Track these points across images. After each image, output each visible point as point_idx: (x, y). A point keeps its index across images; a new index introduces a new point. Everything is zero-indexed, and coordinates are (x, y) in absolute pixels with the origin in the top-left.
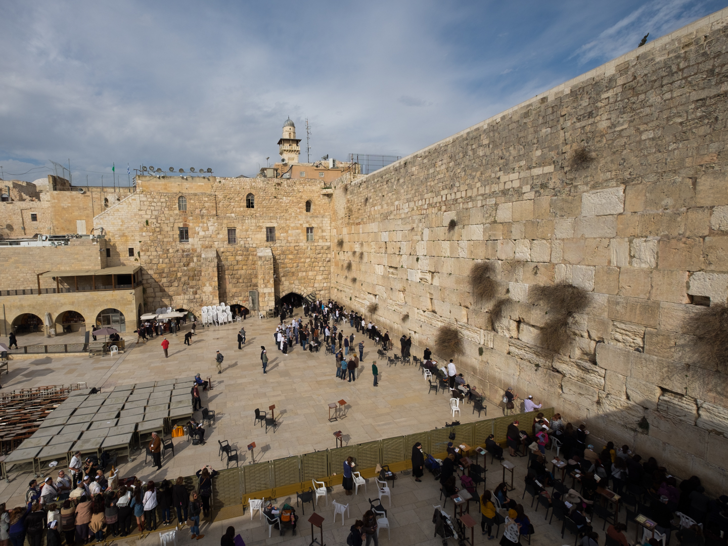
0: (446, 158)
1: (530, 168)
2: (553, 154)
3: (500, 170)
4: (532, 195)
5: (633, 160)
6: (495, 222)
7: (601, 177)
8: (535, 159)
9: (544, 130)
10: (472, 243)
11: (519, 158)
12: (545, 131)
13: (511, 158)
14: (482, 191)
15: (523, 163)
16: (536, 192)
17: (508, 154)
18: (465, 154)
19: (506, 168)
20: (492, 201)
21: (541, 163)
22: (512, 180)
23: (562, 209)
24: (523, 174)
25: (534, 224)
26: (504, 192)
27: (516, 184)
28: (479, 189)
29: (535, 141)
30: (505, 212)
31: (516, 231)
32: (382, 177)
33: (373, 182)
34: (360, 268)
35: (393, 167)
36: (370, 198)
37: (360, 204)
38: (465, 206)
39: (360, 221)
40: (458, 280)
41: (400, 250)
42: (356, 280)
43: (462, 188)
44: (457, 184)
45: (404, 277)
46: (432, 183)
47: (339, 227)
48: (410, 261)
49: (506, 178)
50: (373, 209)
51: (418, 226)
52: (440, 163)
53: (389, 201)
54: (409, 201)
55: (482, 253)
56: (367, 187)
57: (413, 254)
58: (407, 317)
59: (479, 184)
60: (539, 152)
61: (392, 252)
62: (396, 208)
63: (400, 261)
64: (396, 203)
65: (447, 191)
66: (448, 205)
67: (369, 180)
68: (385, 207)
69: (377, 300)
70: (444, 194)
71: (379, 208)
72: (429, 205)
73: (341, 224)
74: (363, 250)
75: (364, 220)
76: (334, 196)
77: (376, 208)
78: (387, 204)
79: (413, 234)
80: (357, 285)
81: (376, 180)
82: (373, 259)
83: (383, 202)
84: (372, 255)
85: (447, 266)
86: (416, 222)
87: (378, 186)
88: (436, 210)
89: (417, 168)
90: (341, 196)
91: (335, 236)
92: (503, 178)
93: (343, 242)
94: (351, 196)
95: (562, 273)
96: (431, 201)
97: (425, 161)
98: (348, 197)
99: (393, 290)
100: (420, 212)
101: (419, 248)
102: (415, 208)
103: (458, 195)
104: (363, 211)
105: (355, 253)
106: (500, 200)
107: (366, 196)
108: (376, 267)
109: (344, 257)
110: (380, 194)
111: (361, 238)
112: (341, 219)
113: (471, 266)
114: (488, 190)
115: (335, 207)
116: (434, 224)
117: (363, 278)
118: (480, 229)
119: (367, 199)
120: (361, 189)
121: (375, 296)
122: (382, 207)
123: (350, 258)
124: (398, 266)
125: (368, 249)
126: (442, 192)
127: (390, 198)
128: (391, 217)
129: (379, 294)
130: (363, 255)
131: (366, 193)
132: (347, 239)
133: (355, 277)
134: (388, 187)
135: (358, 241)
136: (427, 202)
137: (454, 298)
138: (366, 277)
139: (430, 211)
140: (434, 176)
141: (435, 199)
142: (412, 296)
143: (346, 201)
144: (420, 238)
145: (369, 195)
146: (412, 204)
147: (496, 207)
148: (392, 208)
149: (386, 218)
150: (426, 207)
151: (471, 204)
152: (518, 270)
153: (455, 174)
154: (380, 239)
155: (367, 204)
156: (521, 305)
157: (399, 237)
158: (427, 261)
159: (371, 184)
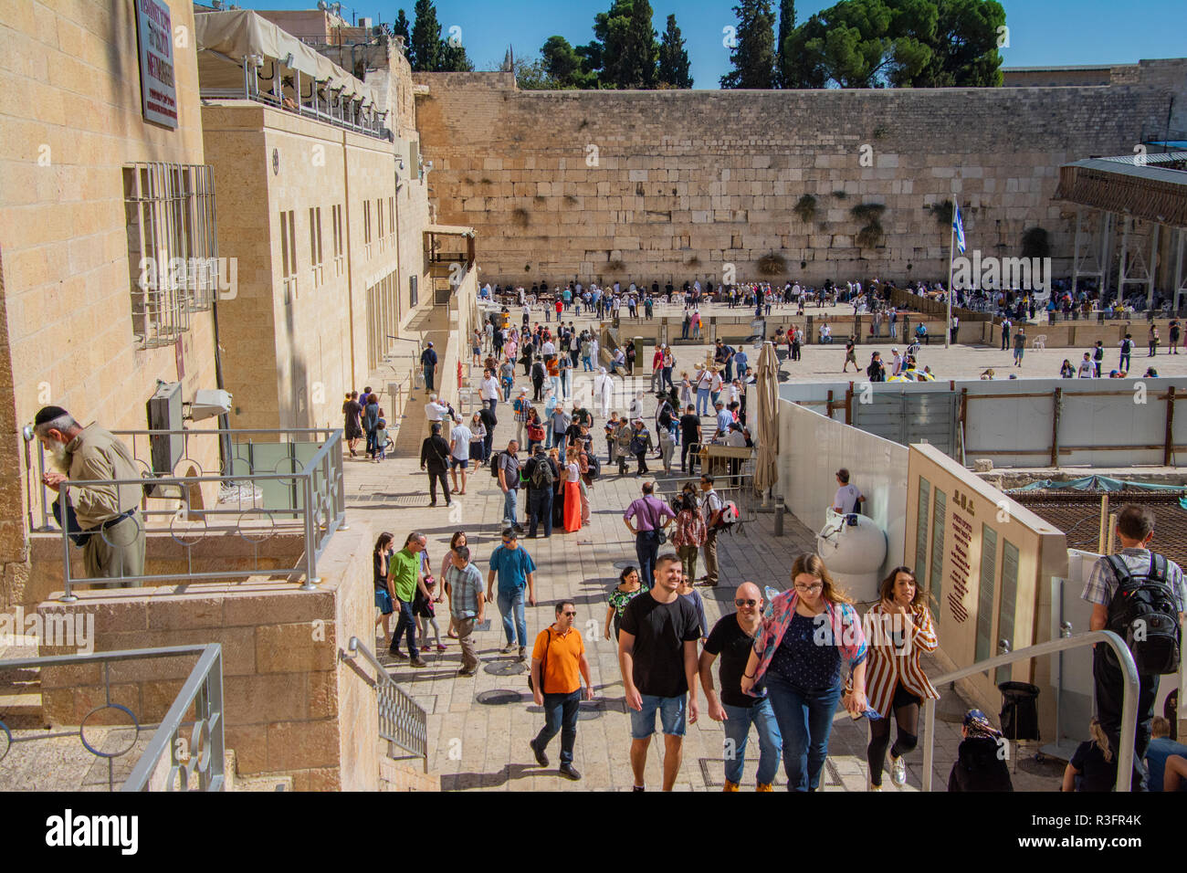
0: (756, 109)
1: (842, 134)
2: (858, 129)
3: (818, 130)
4: (845, 152)
5: (903, 142)
6: (813, 168)
7: (889, 147)
8: (846, 130)
10: (791, 182)
11: (835, 126)
12: (853, 113)
13: (827, 124)
14: (800, 143)
15: (837, 129)
16: (848, 150)
17: (824, 121)
18: (781, 111)
19: (823, 130)
20: (812, 152)
21: (852, 133)
22: (829, 139)
24: (837, 137)
25: (847, 170)
26: (822, 147)
27: (832, 143)
28: (795, 140)
30: (822, 161)
31: (833, 174)
32: (629, 102)
33: (601, 103)
34: (560, 220)
35: (659, 95)
36: (595, 123)
37: (557, 127)
38: (782, 153)
39: (558, 151)
40: (775, 214)
41: (675, 192)
42: (545, 238)
43: (776, 137)
44: (771, 133)
45: (685, 220)
46: (735, 127)
47: (464, 156)
48: (696, 202)
49: (823, 137)
50: (603, 138)
51: (711, 166)
52: (748, 111)
53: (648, 134)
54: (692, 139)
55: (801, 191)
56: (584, 108)
57: (704, 195)
58: (694, 262)
59: (797, 137)
60: (849, 126)
61: (657, 194)
62: (664, 143)
63: (675, 203)
64: (665, 138)
65: (756, 137)
66: (760, 150)
67: (591, 99)
68: (637, 139)
69: (616, 256)
70: (753, 140)
71: (621, 139)
72: (730, 146)
73: (477, 152)
74: (571, 192)
75: (575, 151)
76: (438, 101)
77: (611, 138)
78: (643, 137)
79: (704, 173)
80: (551, 246)
81: (611, 103)
82: (602, 205)
83: (633, 134)
84: (600, 200)
85: (759, 203)
86: (709, 161)
87: (616, 111)
88: (742, 153)
89: (709, 107)
90: (476, 106)
91: (447, 171)
92: (821, 137)
93: (487, 182)
94: (522, 112)
95: (866, 200)
96: (733, 143)
97: (724, 103)
98: (512, 112)
99: (661, 238)
100: (715, 152)
101: (714, 188)
102: (706, 148)
103: (772, 143)
104: (570, 138)
105: (540, 199)
106: (818, 152)
107: (581, 120)
108: (614, 214)
109: (491, 207)
110: (623, 123)
111: (562, 176)
112: (474, 144)
113: (791, 203)
114: (805, 143)
115: (444, 120)
116: (738, 165)
117: (572, 233)
118: (799, 172)
119: (585, 124)
120: (562, 107)
121: (609, 252)
122: (629, 138)
123: (519, 207)
124: (672, 209)
125: (587, 192)
126: (750, 137)
127: (649, 130)
128: (653, 153)
129: (624, 247)
130: (570, 200)
131: (580, 115)
132: (507, 177)
133: (542, 234)
134: (646, 117)
135: (550, 179)
136: (727, 143)
137: (770, 229)
138: (582, 231)
139: (732, 152)
140: (738, 121)
141: (740, 143)
142: (704, 238)
143: (501, 116)
144: (715, 178)
145: (589, 119)
146: (698, 143)
147: (814, 157)
148: (656, 143)
149: (639, 153)
150: (725, 148)
151: (787, 152)
152: (834, 201)
153: (767, 125)
154: (624, 178)
155: (585, 130)
156: (838, 223)
157: (673, 176)
158: (727, 200)
159: (596, 105)
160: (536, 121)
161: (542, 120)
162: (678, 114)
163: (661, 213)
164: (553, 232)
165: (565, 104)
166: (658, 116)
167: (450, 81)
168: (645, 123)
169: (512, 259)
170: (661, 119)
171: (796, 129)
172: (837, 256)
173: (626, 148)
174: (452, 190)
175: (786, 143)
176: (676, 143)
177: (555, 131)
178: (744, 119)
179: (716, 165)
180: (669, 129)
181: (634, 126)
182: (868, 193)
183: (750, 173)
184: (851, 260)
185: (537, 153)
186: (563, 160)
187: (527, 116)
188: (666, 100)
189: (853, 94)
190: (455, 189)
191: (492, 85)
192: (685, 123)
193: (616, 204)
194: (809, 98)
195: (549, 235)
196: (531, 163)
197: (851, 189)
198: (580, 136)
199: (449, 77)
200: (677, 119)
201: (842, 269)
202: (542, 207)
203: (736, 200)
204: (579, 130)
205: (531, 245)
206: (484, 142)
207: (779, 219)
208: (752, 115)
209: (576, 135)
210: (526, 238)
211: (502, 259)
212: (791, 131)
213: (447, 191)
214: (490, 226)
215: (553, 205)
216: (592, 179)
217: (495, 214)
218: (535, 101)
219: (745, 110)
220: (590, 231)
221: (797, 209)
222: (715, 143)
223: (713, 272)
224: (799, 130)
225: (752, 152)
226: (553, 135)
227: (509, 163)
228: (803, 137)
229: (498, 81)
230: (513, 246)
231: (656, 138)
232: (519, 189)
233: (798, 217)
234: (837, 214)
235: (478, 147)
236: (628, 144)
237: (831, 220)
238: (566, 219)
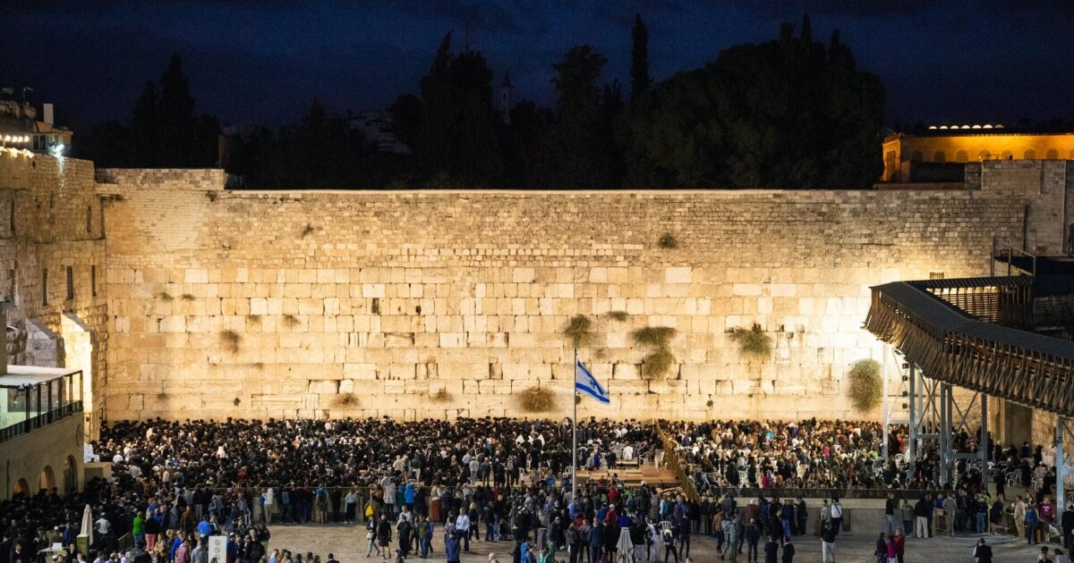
0: (515, 212)
1: (622, 243)
2: (642, 237)
3: (592, 238)
4: (626, 264)
5: (697, 254)
6: (588, 282)
7: (678, 259)
8: (626, 238)
9: (634, 218)
10: (560, 300)
11: (612, 233)
13: (604, 231)
14: (570, 252)
15: (615, 238)
16: (629, 262)
17: (600, 227)
18: (546, 215)
19: (598, 237)
20: (585, 264)
21: (633, 241)
22: (606, 249)
23: (651, 277)
24: (615, 247)
25: (630, 285)
26: (597, 258)
27: (610, 253)
28: (564, 250)
29: (627, 224)
30: (598, 274)
31: (612, 291)
32: (363, 204)
33: (329, 205)
34: (278, 343)
35: (398, 196)
36: (320, 229)
37: (275, 233)
38: (549, 264)
39: (276, 262)
40: (541, 338)
41: (418, 310)
42: (260, 365)
43: (541, 246)
44: (535, 241)
45: (432, 344)
46: (491, 234)
47: (161, 266)
48: (445, 323)
49: (599, 246)
50: (331, 247)
51: (462, 280)
52: (506, 215)
53: (385, 241)
54: (439, 247)
55: (573, 311)
56: (307, 210)
57: (453, 313)
58: (442, 396)
59: (566, 246)
60: (630, 233)
61: (396, 312)
62: (405, 252)
63: (419, 324)
64: (406, 246)
65: (517, 246)
66: (521, 261)
67: (316, 200)
68: (372, 247)
69: (346, 388)
70: (513, 248)
71: (352, 247)
72: (485, 256)
73: (177, 262)
74: (290, 311)
75: (296, 262)
76: (129, 202)
77: (341, 246)
78: (379, 245)
79: (453, 288)
80: (267, 374)
81: (340, 204)
82: (330, 325)
83: (367, 241)
84: (327, 318)
85: (522, 325)
86: (460, 274)
87: (346, 214)
88: (499, 264)
89: (459, 210)
90: (176, 207)
91: (139, 285)
92: (596, 246)
93: (188, 297)
94: (232, 214)
95: (654, 323)
96: (489, 253)
97: (476, 205)
98: (219, 215)
99: (401, 365)
100: (467, 263)
101: (466, 306)
102: (456, 258)
103: (537, 252)
104: (291, 247)
105: (254, 318)
106: (593, 264)
107: (305, 224)
108: (344, 337)
109: (193, 328)
110: (356, 228)
111: (281, 290)
112: (173, 252)
113: (560, 323)
114: (577, 253)
115: (137, 224)
116: (496, 279)
117: (292, 359)
118: (570, 288)
119: (309, 229)
120: (282, 209)
121: (339, 382)
122: (363, 247)
123: (227, 328)
124: (415, 330)
125: (310, 310)
126: (509, 246)
127: (387, 236)
128: (392, 264)
129: (356, 377)
130: (290, 319)
131: (303, 220)
132: (213, 291)
133: (256, 360)
134: (384, 221)
135: (267, 295)
136: (482, 252)
137: (536, 357)
138: (304, 356)
139: (487, 263)
140: (494, 227)
141: (497, 252)
142: (454, 366)
143: (206, 220)
144: (468, 294)
145: (313, 224)
146: (446, 252)
147: (589, 269)
148: (395, 252)
149: (374, 264)
150: (479, 258)
151: (555, 264)
152: (615, 324)
153: (531, 231)
154: (356, 293)
155: (309, 237)
156: (619, 350)
157: (416, 291)
158: (482, 321)
159: (323, 207)
160: (249, 226)
161: (256, 224)
162: (421, 219)
163: (402, 335)
164: (268, 358)
165: (285, 205)
166: (397, 220)
167: (145, 178)
168: (381, 229)
169: (218, 389)
170: (401, 224)
171: (565, 237)
172: (621, 389)
173: (359, 259)
174: (145, 307)
175: (553, 253)
176: (420, 252)
177: (273, 238)
178: (502, 224)
179: (469, 279)
180: (410, 235)
181: (368, 232)
182: (655, 314)
183: (511, 289)
184: (638, 394)
185: (250, 265)
186: (282, 271)
187: (238, 220)
188: (407, 202)
189: (633, 195)
190: (149, 306)
191: (196, 183)
192: (430, 228)
193: (346, 324)
194: (582, 200)
195: (263, 360)
196: (243, 274)
197: (634, 308)
198: (303, 243)
199: (143, 174)
200: (420, 224)
201: (626, 406)
202: (256, 328)
203: (494, 321)
204: (303, 236)
205: (241, 374)
206: (186, 250)
207: (547, 344)
208: (511, 221)
209: (298, 242)
210: (237, 366)
211: (204, 389)
212: (559, 239)
213: (139, 308)
214: (192, 350)
215: (268, 325)
216: (317, 294)
217: (198, 336)
218: (247, 202)
219: (503, 214)
220: (316, 357)
221: (568, 332)
222: (466, 252)
223: (466, 406)
224: (569, 237)
225: (513, 263)
226: (271, 242)
227: (216, 275)
228: (575, 246)
229: (203, 179)
230: (219, 374)
231: (395, 246)
232: (228, 306)
233: (569, 341)
234: (616, 337)
235: (178, 256)
236: (360, 253)
237: (610, 345)
238: (285, 342)
